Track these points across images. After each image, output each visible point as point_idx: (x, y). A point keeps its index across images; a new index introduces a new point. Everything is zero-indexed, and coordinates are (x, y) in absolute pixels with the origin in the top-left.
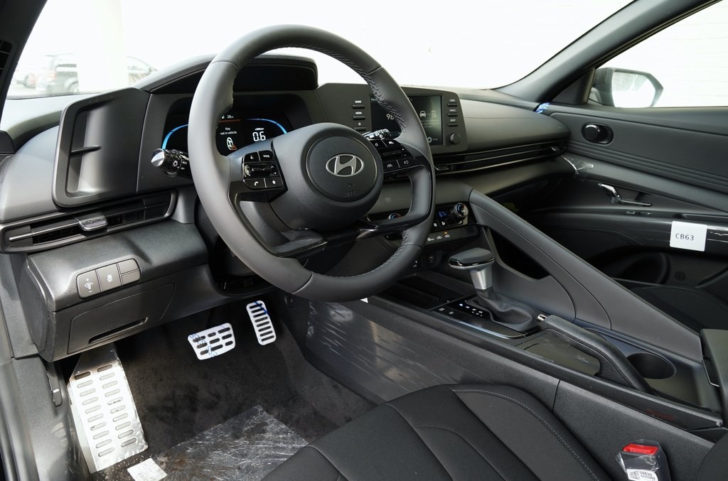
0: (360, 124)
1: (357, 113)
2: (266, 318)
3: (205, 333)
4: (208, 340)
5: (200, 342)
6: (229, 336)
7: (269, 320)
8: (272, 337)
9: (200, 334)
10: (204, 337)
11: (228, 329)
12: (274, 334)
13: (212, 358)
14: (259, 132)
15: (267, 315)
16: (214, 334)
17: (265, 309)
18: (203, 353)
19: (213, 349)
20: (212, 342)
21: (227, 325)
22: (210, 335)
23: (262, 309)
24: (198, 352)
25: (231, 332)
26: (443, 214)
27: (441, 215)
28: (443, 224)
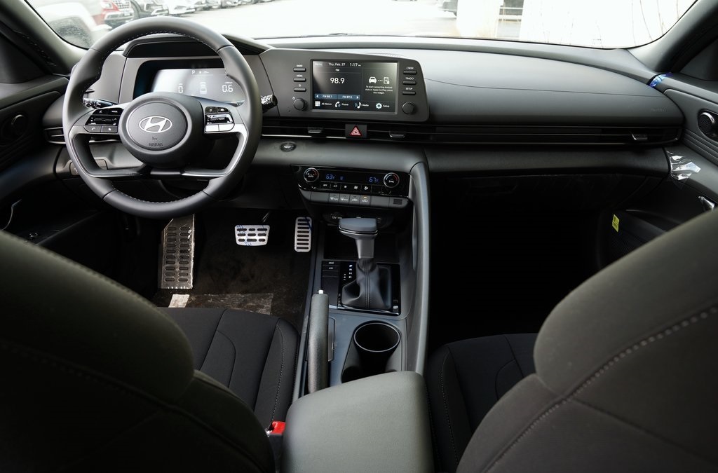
0: (300, 85)
1: (298, 76)
2: (308, 232)
3: (248, 227)
4: (247, 232)
5: (242, 232)
6: (265, 235)
7: (310, 234)
8: (307, 248)
9: (244, 227)
10: (245, 230)
11: (266, 230)
12: (309, 246)
13: (246, 246)
14: (228, 85)
15: (309, 230)
16: (254, 230)
17: (311, 225)
18: (240, 240)
19: (249, 240)
20: (249, 235)
21: (267, 227)
22: (250, 230)
23: (308, 224)
24: (237, 238)
25: (267, 232)
26: (374, 180)
27: (371, 180)
28: (366, 188)
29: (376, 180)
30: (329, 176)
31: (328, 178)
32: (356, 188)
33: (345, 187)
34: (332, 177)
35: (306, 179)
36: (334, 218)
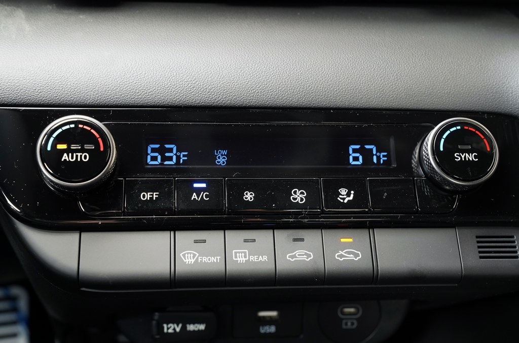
15: (20, 328)
17: (24, 311)
26: (367, 155)
27: (355, 159)
28: (345, 195)
29: (379, 157)
30: (162, 151)
31: (153, 159)
32: (298, 196)
33: (249, 196)
34: (175, 156)
35: (46, 172)
36: (171, 328)
